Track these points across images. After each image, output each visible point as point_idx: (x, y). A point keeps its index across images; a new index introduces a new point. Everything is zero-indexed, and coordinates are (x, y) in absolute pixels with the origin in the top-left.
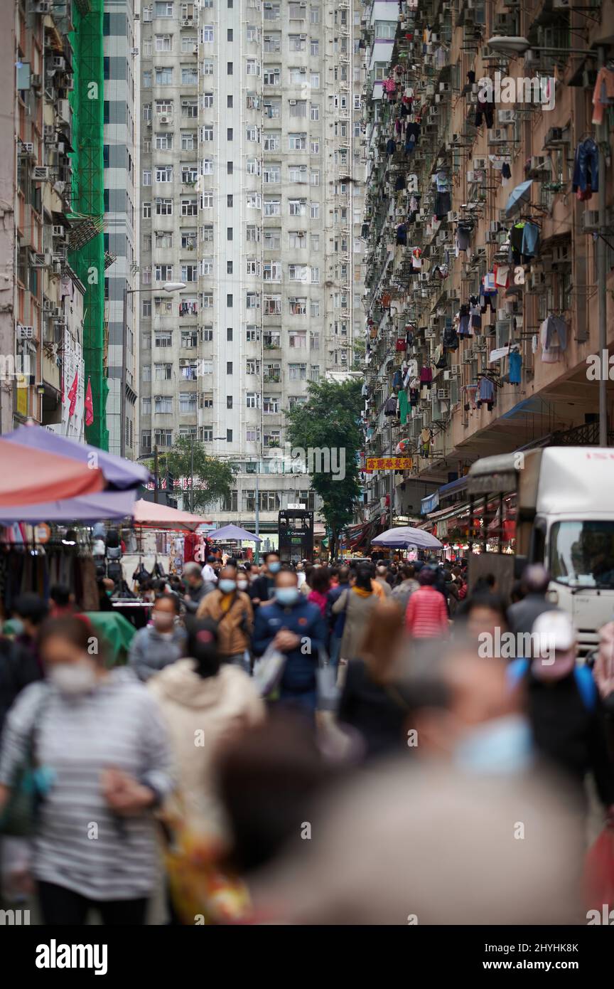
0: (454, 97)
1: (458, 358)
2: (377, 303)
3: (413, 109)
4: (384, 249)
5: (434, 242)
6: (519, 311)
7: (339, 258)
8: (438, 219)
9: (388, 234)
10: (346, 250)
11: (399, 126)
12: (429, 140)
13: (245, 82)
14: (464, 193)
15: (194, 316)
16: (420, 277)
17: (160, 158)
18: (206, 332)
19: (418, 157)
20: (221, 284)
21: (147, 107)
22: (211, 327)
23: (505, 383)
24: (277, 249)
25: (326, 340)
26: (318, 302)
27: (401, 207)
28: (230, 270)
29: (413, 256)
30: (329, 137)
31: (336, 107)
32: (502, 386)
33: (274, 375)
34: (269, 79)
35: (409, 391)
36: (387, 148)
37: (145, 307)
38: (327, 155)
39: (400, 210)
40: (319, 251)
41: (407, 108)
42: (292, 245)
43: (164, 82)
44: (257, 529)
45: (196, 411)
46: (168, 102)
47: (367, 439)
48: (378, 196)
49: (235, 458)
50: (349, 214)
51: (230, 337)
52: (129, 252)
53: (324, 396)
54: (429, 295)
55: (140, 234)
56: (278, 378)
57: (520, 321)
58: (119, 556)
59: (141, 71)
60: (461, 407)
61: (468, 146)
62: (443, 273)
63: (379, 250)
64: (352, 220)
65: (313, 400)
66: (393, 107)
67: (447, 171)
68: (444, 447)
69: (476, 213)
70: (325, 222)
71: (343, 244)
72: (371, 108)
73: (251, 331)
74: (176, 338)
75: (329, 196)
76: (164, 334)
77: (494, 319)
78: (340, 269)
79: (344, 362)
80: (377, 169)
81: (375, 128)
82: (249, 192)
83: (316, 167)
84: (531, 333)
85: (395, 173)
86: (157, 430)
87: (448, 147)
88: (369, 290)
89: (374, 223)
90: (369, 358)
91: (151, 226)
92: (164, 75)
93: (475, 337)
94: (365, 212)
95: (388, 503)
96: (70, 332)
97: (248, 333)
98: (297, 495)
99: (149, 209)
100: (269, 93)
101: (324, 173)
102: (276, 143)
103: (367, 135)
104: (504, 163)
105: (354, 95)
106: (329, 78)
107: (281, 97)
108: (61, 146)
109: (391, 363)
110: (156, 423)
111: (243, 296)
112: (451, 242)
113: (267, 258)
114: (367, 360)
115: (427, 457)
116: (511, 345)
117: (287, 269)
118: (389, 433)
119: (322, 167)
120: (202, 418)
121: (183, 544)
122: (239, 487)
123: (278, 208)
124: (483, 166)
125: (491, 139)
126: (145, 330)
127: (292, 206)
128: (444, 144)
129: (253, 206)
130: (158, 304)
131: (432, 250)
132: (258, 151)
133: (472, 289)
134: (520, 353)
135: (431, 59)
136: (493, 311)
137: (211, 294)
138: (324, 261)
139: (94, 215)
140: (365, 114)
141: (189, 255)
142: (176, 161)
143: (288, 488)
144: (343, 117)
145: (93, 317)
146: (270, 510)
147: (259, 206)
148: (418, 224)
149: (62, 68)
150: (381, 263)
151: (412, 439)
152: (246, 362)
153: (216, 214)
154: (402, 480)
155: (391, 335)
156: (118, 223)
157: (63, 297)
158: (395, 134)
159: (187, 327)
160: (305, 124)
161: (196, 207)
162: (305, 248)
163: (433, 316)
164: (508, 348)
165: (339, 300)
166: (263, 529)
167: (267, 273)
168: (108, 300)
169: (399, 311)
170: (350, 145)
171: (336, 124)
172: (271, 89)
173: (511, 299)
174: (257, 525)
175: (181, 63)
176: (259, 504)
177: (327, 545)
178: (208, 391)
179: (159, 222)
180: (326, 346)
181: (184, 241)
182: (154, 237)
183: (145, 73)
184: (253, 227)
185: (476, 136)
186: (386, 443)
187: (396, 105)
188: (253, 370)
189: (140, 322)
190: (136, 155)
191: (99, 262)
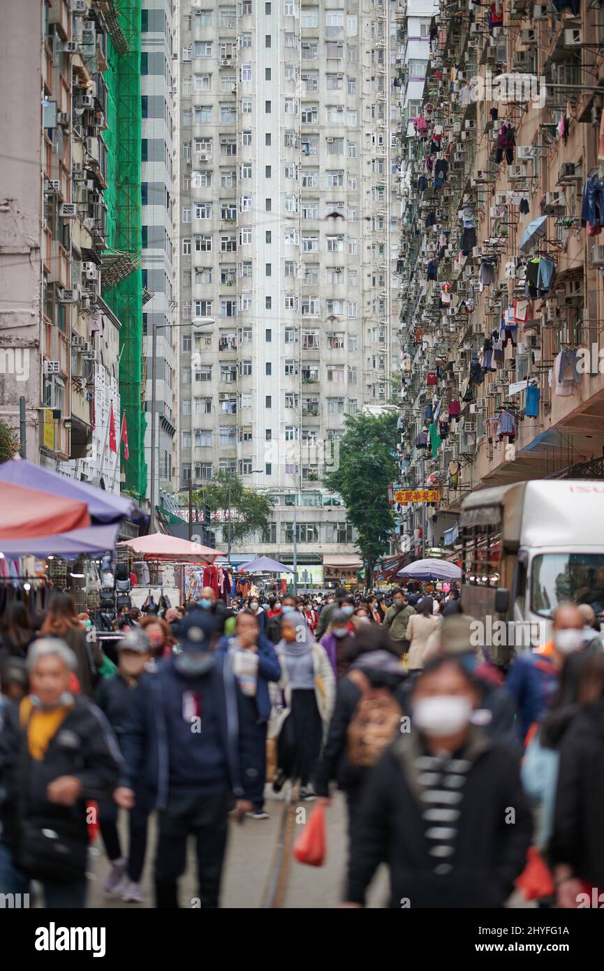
0: (478, 134)
1: (483, 390)
2: (411, 337)
3: (442, 146)
4: (417, 284)
5: (461, 277)
6: (537, 345)
7: (377, 293)
8: (464, 254)
9: (420, 269)
10: (384, 285)
11: (430, 163)
12: (456, 176)
13: (283, 121)
14: (488, 228)
15: (233, 351)
16: (449, 312)
17: (199, 195)
18: (246, 367)
19: (446, 193)
20: (258, 317)
21: (186, 144)
22: (250, 362)
23: (526, 417)
24: (315, 285)
25: (364, 374)
26: (355, 336)
27: (432, 243)
28: (269, 306)
29: (442, 291)
30: (366, 174)
31: (374, 144)
32: (522, 419)
33: (312, 409)
34: (307, 117)
35: (439, 424)
36: (419, 185)
37: (185, 342)
38: (365, 192)
39: (432, 246)
40: (356, 286)
41: (437, 145)
42: (330, 280)
43: (203, 120)
44: (295, 561)
45: (235, 445)
46: (207, 140)
47: (402, 472)
48: (410, 232)
49: (274, 491)
50: (386, 250)
51: (269, 371)
52: (168, 287)
53: (361, 429)
54: (456, 329)
55: (180, 270)
56: (316, 411)
57: (538, 355)
58: (128, 589)
59: (180, 109)
60: (486, 440)
61: (492, 182)
62: (469, 307)
63: (413, 286)
64: (390, 255)
65: (350, 433)
66: (425, 144)
67: (472, 208)
68: (472, 479)
69: (499, 249)
70: (363, 257)
71: (381, 279)
72: (405, 145)
73: (289, 365)
74: (216, 372)
75: (366, 232)
76: (204, 368)
77: (514, 353)
78: (377, 304)
79: (382, 396)
80: (411, 205)
81: (409, 165)
83: (353, 204)
84: (547, 367)
85: (427, 209)
86: (197, 463)
87: (473, 183)
88: (404, 325)
89: (408, 259)
90: (404, 391)
91: (191, 263)
92: (203, 114)
93: (497, 370)
94: (400, 248)
95: (420, 535)
96: (105, 367)
97: (286, 367)
98: (335, 527)
99: (189, 245)
100: (306, 131)
101: (361, 210)
102: (313, 180)
103: (402, 172)
104: (522, 199)
105: (390, 132)
106: (366, 115)
107: (318, 134)
108: (90, 182)
109: (423, 396)
110: (196, 456)
111: (282, 331)
112: (476, 277)
113: (305, 294)
114: (403, 394)
115: (455, 488)
116: (529, 378)
117: (325, 304)
118: (422, 465)
119: (359, 204)
120: (241, 451)
121: (202, 576)
122: (278, 519)
123: (316, 244)
124: (505, 202)
125: (511, 176)
126: (185, 364)
127: (329, 242)
128: (469, 180)
129: (291, 242)
130: (198, 339)
131: (458, 285)
132: (297, 188)
133: (496, 324)
134: (538, 386)
135: (458, 97)
136: (514, 345)
137: (250, 329)
138: (361, 296)
139: (130, 252)
140: (400, 151)
141: (229, 290)
142: (215, 198)
143: (325, 520)
144: (380, 155)
145: (131, 352)
146: (309, 542)
147: (297, 242)
148: (447, 259)
149: (90, 106)
150: (415, 298)
151: (442, 471)
152: (285, 396)
153: (254, 249)
154: (434, 512)
155: (423, 369)
156: (155, 259)
157: (93, 332)
158: (426, 171)
159: (227, 361)
160: (342, 162)
161: (234, 244)
162: (343, 283)
163: (461, 350)
164: (526, 381)
165: (377, 334)
166: (301, 560)
167: (305, 308)
168: (146, 335)
169: (431, 346)
170: (387, 182)
171: (373, 162)
172: (308, 127)
173: (530, 332)
174: (295, 557)
175: (220, 102)
176: (297, 536)
177: (363, 576)
178: (247, 425)
179: (199, 258)
180: (364, 379)
181: (223, 277)
182: (194, 273)
183: (185, 112)
184: (290, 262)
185: (499, 172)
186: (419, 476)
187: (427, 142)
188: (292, 403)
189: (180, 356)
190: (175, 192)
191: (137, 298)
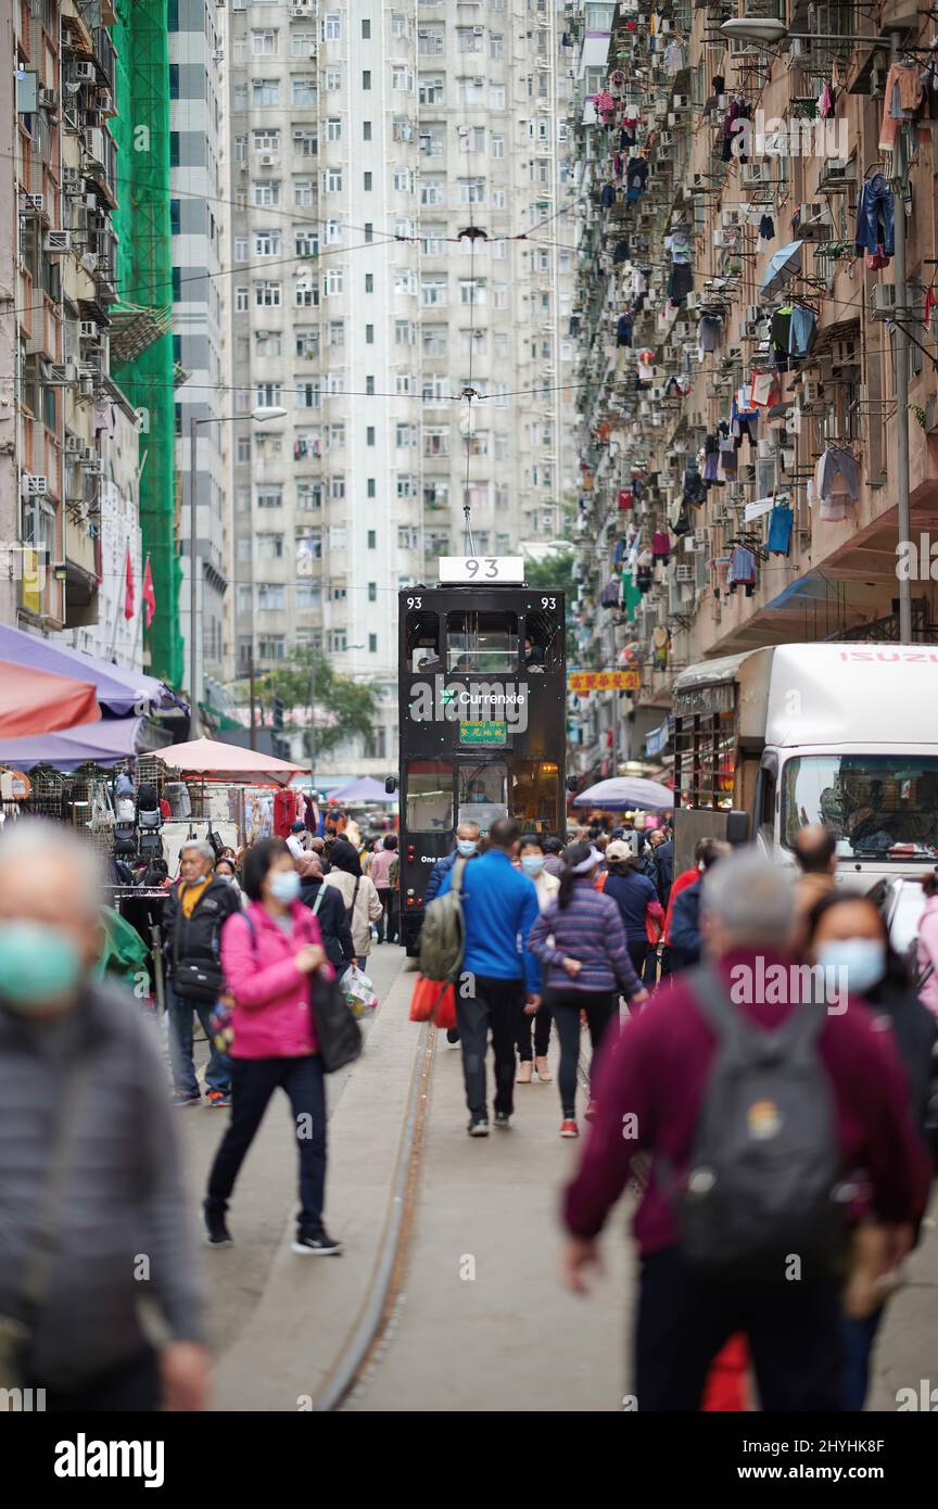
0: (695, 117)
1: (706, 515)
2: (593, 436)
3: (637, 137)
4: (601, 353)
5: (669, 340)
6: (789, 443)
7: (539, 369)
8: (675, 304)
9: (607, 330)
10: (550, 357)
11: (619, 163)
12: (660, 183)
13: (390, 101)
14: (712, 263)
15: (316, 460)
16: (651, 394)
17: (260, 219)
18: (335, 485)
19: (646, 211)
20: (356, 412)
21: (239, 140)
22: (341, 478)
23: (772, 555)
24: (442, 356)
25: (520, 495)
26: (506, 436)
27: (624, 288)
28: (371, 390)
29: (639, 363)
30: (520, 184)
31: (531, 137)
32: (766, 559)
33: (440, 549)
34: (428, 96)
35: (637, 570)
36: (603, 198)
37: (241, 447)
38: (519, 211)
39: (624, 293)
40: (506, 358)
41: (630, 136)
42: (466, 350)
43: (266, 102)
45: (320, 606)
46: (272, 132)
47: (581, 645)
48: (591, 272)
49: (381, 678)
50: (553, 301)
51: (372, 492)
52: (213, 363)
54: (664, 422)
55: (233, 335)
57: (790, 458)
59: (230, 85)
60: (711, 593)
61: (716, 191)
62: (683, 389)
63: (595, 356)
64: (559, 310)
66: (613, 134)
67: (687, 232)
68: (689, 653)
69: (728, 294)
70: (516, 314)
71: (545, 347)
72: (581, 138)
73: (403, 482)
74: (290, 495)
75: (521, 274)
76: (270, 488)
77: (754, 456)
78: (540, 387)
79: (547, 528)
80: (590, 231)
81: (588, 168)
82: (398, 270)
83: (501, 230)
84: (804, 476)
85: (615, 237)
86: (262, 635)
87: (687, 194)
88: (582, 417)
89: (587, 314)
90: (584, 520)
91: (248, 324)
92: (266, 92)
93: (727, 484)
94: (575, 297)
95: (610, 743)
96: (118, 486)
97: (400, 486)
99: (246, 297)
100: (426, 117)
102: (438, 193)
103: (576, 179)
104: (765, 216)
105: (558, 118)
106: (520, 92)
107: (445, 123)
108: (91, 198)
109: (612, 527)
110: (261, 625)
111: (391, 429)
112: (693, 340)
113: (427, 371)
114: (581, 525)
115: (663, 669)
116: (776, 494)
117: (458, 388)
118: (612, 635)
119: (509, 231)
120: (330, 616)
121: (272, 805)
122: (388, 721)
123: (443, 293)
124: (738, 221)
125: (746, 180)
126: (241, 482)
127: (464, 290)
128: (681, 190)
129: (405, 290)
130: (261, 443)
131: (666, 352)
132: (412, 206)
133: (725, 412)
134: (791, 507)
135: (663, 60)
136: (753, 443)
137: (342, 426)
138: (514, 375)
139: (154, 307)
140: (573, 147)
141: (308, 366)
142: (286, 223)
144: (541, 154)
145: (158, 463)
147: (413, 291)
148: (648, 313)
149: (90, 79)
150: (598, 375)
151: (643, 643)
152: (397, 531)
153: (348, 302)
154: (630, 707)
155: (613, 486)
156: (193, 318)
157: (98, 431)
158: (614, 176)
159: (306, 477)
160: (483, 164)
161: (316, 293)
162: (486, 353)
163: (671, 454)
164: (771, 499)
165: (539, 433)
167: (427, 394)
168: (181, 436)
169: (622, 448)
170: (554, 196)
171: (531, 164)
172: (430, 111)
173: (776, 424)
175: (292, 74)
178: (339, 575)
179: (261, 316)
180: (520, 503)
181: (299, 345)
182: (253, 340)
183: (236, 89)
184: (404, 322)
185: (727, 176)
186: (607, 652)
187: (615, 131)
188: (408, 542)
189: (234, 469)
190: (224, 214)
191: (164, 378)
